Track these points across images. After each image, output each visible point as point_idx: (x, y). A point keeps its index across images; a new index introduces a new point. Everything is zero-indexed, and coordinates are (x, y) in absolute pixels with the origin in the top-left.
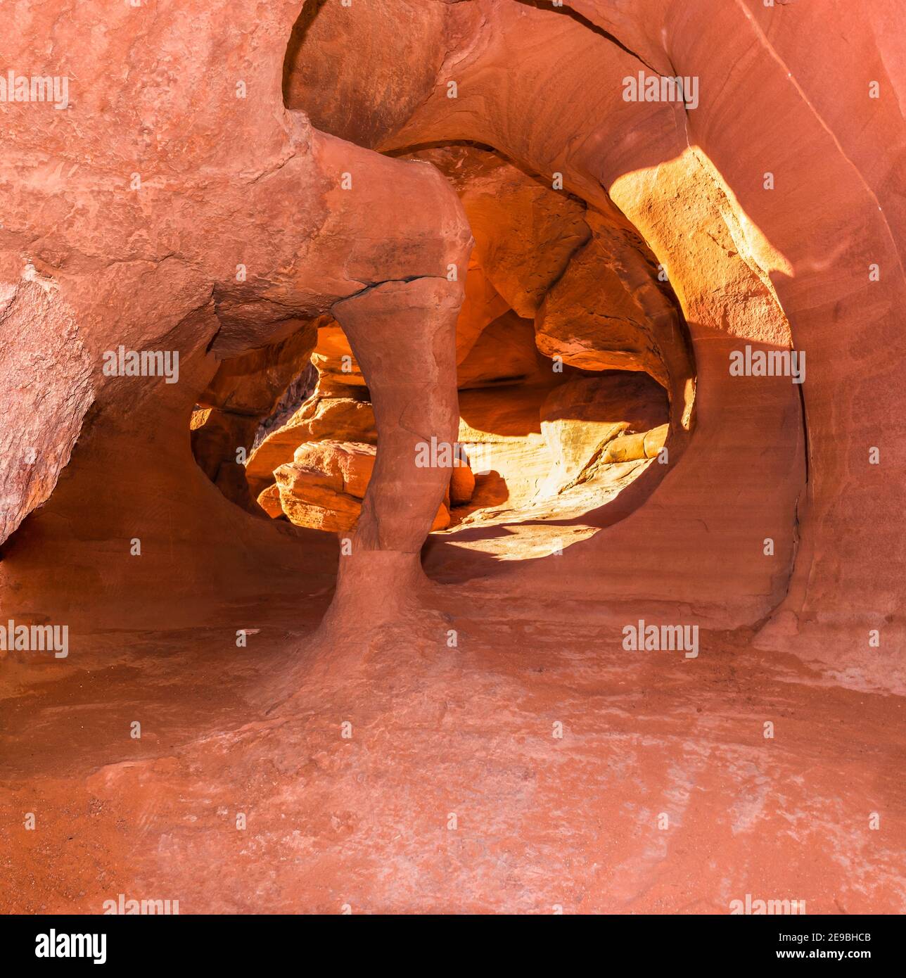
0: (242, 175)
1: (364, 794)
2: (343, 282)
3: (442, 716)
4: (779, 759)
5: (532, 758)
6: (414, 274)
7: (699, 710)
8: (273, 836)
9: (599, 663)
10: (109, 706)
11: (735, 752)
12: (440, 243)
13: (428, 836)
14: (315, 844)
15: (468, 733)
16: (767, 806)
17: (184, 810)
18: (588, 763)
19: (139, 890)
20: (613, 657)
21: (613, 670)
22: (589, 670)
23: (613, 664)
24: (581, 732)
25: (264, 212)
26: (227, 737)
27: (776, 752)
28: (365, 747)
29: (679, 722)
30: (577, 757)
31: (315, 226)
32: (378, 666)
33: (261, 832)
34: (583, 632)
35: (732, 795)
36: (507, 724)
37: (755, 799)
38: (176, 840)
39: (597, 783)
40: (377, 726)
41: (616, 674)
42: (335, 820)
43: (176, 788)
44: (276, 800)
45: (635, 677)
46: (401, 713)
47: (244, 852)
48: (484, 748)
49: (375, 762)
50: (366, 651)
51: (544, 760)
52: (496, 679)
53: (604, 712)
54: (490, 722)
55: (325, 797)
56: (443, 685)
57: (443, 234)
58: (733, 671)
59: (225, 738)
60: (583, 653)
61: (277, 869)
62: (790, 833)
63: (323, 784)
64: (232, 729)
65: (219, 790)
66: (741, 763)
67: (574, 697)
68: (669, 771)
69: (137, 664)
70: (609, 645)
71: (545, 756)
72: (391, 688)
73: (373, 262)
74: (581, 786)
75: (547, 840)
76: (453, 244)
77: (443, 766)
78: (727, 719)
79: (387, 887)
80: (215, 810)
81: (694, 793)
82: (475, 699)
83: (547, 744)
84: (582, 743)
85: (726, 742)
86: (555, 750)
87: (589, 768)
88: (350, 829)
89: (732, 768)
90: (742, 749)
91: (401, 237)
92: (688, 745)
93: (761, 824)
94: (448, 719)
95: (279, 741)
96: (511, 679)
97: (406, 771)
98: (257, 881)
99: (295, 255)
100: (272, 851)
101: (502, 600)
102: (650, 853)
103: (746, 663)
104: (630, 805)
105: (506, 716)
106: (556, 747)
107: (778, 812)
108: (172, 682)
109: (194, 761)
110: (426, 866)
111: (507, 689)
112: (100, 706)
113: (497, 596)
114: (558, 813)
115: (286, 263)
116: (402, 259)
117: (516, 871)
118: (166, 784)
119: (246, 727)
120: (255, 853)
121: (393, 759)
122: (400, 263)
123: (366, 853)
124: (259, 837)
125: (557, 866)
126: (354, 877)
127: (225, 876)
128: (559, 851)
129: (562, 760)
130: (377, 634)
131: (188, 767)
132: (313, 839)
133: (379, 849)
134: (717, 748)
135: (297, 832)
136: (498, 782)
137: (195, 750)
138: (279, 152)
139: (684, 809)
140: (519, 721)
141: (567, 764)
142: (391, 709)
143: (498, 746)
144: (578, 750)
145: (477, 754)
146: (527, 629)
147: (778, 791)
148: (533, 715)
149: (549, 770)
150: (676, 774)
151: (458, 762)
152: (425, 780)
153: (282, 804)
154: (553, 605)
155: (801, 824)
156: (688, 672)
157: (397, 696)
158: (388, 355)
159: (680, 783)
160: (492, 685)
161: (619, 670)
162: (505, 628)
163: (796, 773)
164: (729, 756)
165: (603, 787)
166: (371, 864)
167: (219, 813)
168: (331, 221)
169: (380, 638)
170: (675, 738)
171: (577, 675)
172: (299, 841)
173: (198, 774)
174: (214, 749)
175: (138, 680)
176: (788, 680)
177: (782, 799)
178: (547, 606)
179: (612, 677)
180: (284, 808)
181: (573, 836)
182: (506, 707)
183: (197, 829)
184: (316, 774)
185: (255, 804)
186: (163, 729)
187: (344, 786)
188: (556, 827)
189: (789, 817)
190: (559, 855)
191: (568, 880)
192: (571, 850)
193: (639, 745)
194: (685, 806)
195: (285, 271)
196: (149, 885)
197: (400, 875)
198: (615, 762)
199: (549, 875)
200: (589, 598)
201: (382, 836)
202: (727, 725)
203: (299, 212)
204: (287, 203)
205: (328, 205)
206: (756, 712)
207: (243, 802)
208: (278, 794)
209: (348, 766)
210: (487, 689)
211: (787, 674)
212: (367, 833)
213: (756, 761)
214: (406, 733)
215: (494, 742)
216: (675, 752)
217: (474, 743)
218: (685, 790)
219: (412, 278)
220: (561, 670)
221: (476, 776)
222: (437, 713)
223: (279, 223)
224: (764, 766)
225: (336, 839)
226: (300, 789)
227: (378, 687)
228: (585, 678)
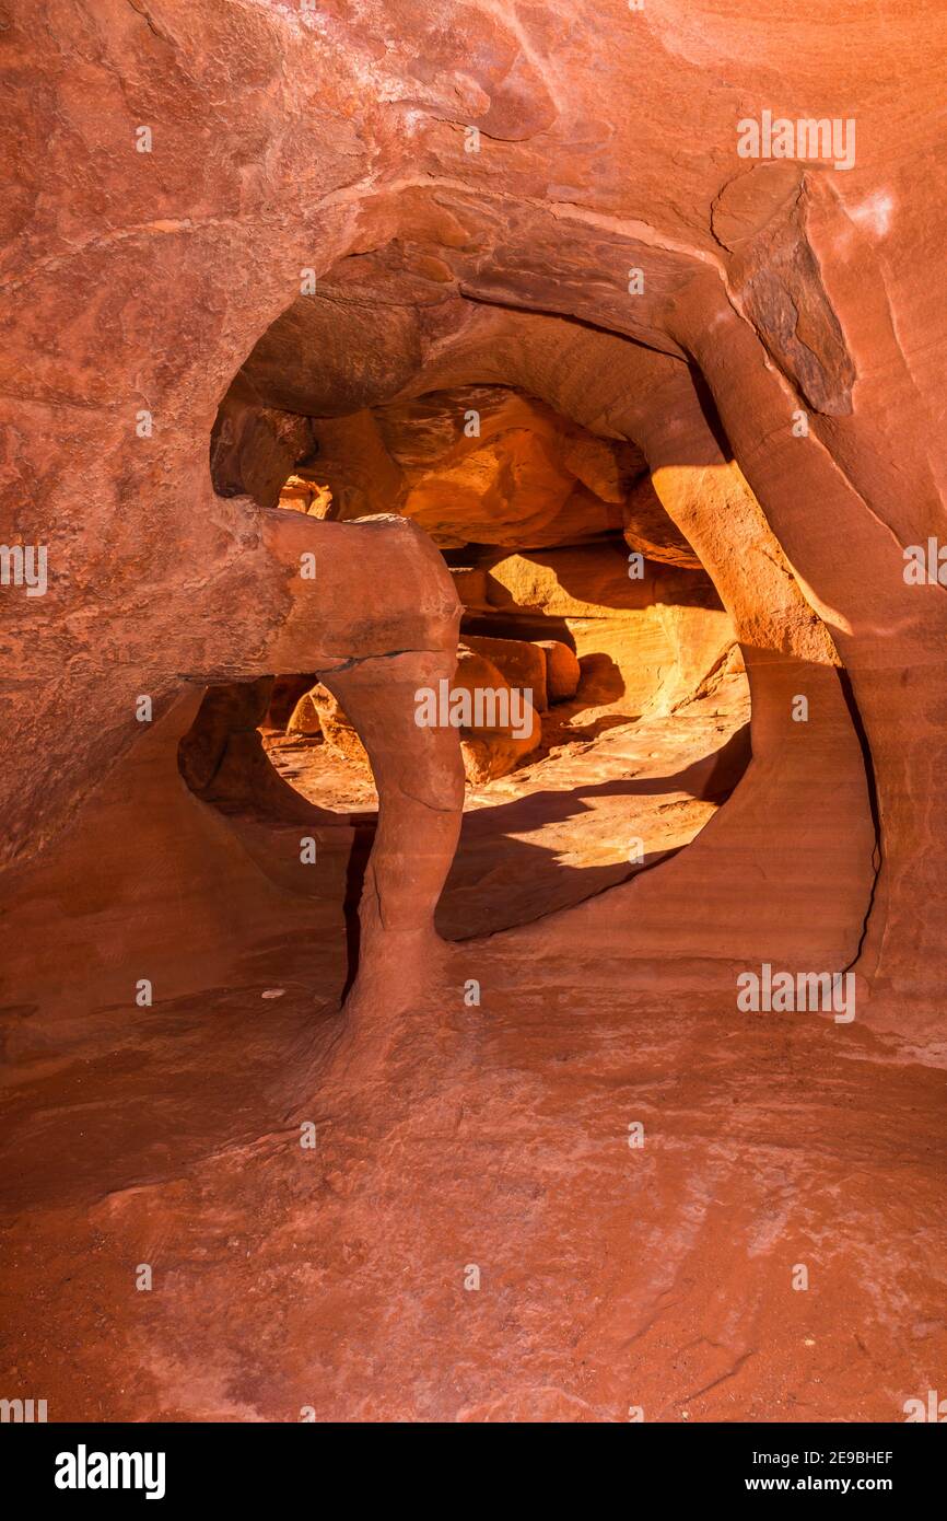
0: (186, 586)
1: (375, 1219)
2: (320, 659)
3: (458, 1123)
4: (816, 1164)
5: (544, 1172)
6: (397, 649)
7: (735, 1101)
8: (283, 1270)
9: (633, 1042)
10: (113, 1103)
11: (764, 1155)
12: (423, 619)
13: (436, 1267)
14: (325, 1278)
15: (483, 1144)
16: (789, 1224)
17: (196, 1241)
18: (604, 1174)
20: (651, 1032)
21: (648, 1050)
22: (621, 1052)
23: (649, 1042)
24: (600, 1136)
25: (220, 610)
26: (242, 1151)
27: (813, 1156)
28: (379, 1164)
29: (710, 1117)
30: (592, 1167)
31: (280, 615)
32: (397, 1065)
33: (271, 1265)
34: (623, 999)
35: (753, 1210)
36: (521, 1131)
37: (776, 1216)
38: (183, 1277)
39: (610, 1198)
40: (392, 1138)
41: (651, 1054)
42: (346, 1249)
43: (186, 1215)
44: (288, 1227)
45: (672, 1058)
46: (417, 1121)
47: (253, 1289)
48: (497, 1161)
49: (388, 1181)
50: (386, 1047)
51: (556, 1173)
52: (516, 1076)
53: (628, 1107)
54: (505, 1129)
55: (338, 1223)
56: (460, 1087)
57: (423, 610)
58: (789, 1044)
59: (242, 1153)
60: (617, 1028)
61: (285, 1308)
62: (812, 1255)
63: (334, 1208)
64: (247, 1142)
65: (231, 1217)
66: (768, 1170)
67: (597, 1091)
68: (688, 1181)
69: (145, 1047)
70: (648, 1016)
71: (558, 1169)
72: (408, 1092)
73: (352, 640)
74: (593, 1203)
75: (553, 1270)
76: (437, 619)
77: (455, 1183)
78: (767, 1111)
79: (391, 1331)
80: (226, 1240)
81: (711, 1207)
82: (491, 1102)
83: (562, 1156)
84: (599, 1150)
85: (758, 1144)
86: (568, 1161)
87: (603, 1180)
88: (361, 1260)
89: (759, 1177)
90: (775, 1151)
91: (377, 615)
92: (715, 1149)
93: (781, 1246)
94: (464, 1128)
95: (294, 1158)
96: (530, 1074)
97: (420, 1190)
98: (264, 1323)
99: (264, 642)
100: (281, 1288)
101: (538, 961)
102: (657, 1283)
103: (805, 1035)
104: (641, 1225)
105: (521, 1123)
106: (571, 1157)
107: (802, 1231)
108: (185, 1068)
109: (207, 1183)
110: (431, 1303)
111: (526, 1089)
112: (102, 1104)
113: (532, 957)
114: (565, 1237)
115: (255, 650)
116: (382, 636)
117: (516, 1309)
118: (176, 1212)
119: (262, 1140)
120: (264, 1290)
121: (407, 1176)
122: (379, 640)
123: (374, 1289)
124: (270, 1272)
125: (558, 1302)
126: (359, 1316)
127: (232, 1318)
128: (562, 1284)
129: (574, 1171)
130: (398, 1025)
131: (200, 1190)
132: (323, 1272)
133: (387, 1282)
134: (746, 1151)
135: (308, 1265)
136: (508, 1202)
137: (209, 1168)
138: (225, 554)
139: (697, 1228)
140: (535, 1127)
141: (581, 1176)
142: (407, 1117)
143: (511, 1159)
144: (593, 1158)
145: (490, 1168)
146: (563, 999)
147: (805, 1205)
148: (549, 1119)
149: (560, 1185)
150: (697, 1187)
151: (470, 1178)
152: (438, 1200)
153: (294, 1232)
154: (591, 966)
155: (828, 1245)
156: (733, 1049)
157: (414, 1101)
158: (379, 723)
159: (698, 1196)
160: (510, 1085)
161: (656, 1049)
162: (538, 999)
163: (832, 1181)
164: (758, 1160)
165: (615, 1203)
166: (377, 1301)
167: (230, 1244)
168: (298, 607)
169: (400, 1030)
170: (701, 1140)
171: (606, 1059)
172: (309, 1274)
173: (211, 1198)
174: (228, 1167)
175: (146, 1068)
176: (854, 1057)
177: (809, 1214)
178: (585, 967)
179: (646, 1058)
180: (296, 1236)
181: (578, 1265)
182: (522, 1111)
183: (206, 1264)
184: (329, 1197)
185: (267, 1233)
186: (176, 1138)
187: (356, 1210)
188: (562, 1253)
189: (815, 1237)
190: (561, 1289)
191: (566, 1318)
192: (574, 1282)
193: (661, 1148)
194: (699, 1224)
195: (256, 657)
196: (152, 1331)
197: (405, 1315)
198: (632, 1171)
199: (547, 1314)
200: (632, 956)
201: (392, 1267)
202: (766, 1119)
203: (260, 603)
204: (244, 598)
205: (292, 592)
206: (805, 1102)
207: (255, 1231)
208: (291, 1221)
209: (362, 1187)
210: (506, 1090)
211: (853, 1049)
212: (377, 1264)
213: (785, 1168)
214: (421, 1144)
215: (507, 1154)
216: (699, 1157)
217: (488, 1155)
218: (703, 1205)
219: (397, 653)
220: (589, 1055)
221: (487, 1195)
222: (454, 1120)
223: (239, 616)
224: (795, 1173)
225: (345, 1272)
226: (313, 1215)
227: (395, 1090)
228: (615, 1063)
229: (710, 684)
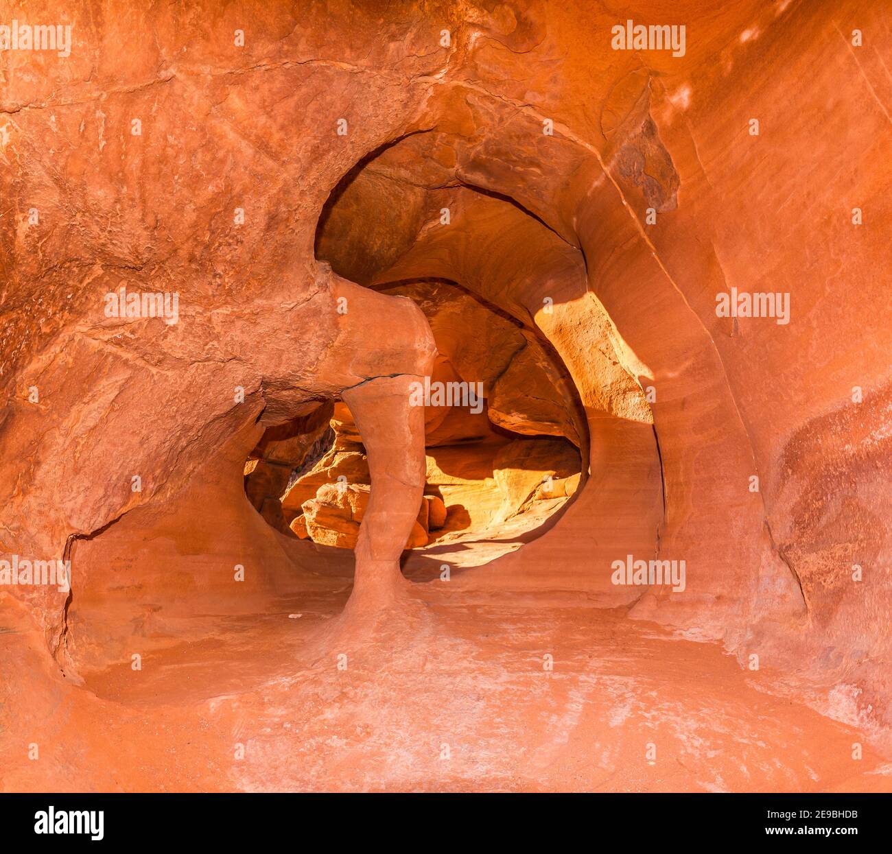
1: (376, 713)
2: (349, 377)
3: (424, 664)
4: (641, 683)
5: (482, 689)
6: (397, 372)
7: (590, 657)
8: (320, 740)
9: (525, 631)
10: (206, 664)
11: (613, 680)
13: (418, 736)
14: (347, 744)
15: (442, 674)
16: (632, 710)
17: (262, 725)
18: (518, 690)
19: (235, 773)
20: (535, 627)
21: (535, 635)
22: (519, 635)
23: (535, 631)
24: (513, 672)
25: (297, 330)
26: (287, 680)
27: (639, 679)
28: (376, 684)
29: (577, 664)
30: (511, 687)
31: (331, 339)
32: (383, 635)
33: (312, 737)
34: (515, 612)
35: (610, 705)
36: (466, 668)
37: (624, 706)
38: (257, 743)
39: (523, 701)
40: (383, 671)
41: (537, 637)
42: (359, 729)
43: (256, 712)
44: (321, 717)
45: (549, 639)
46: (398, 663)
47: (302, 749)
48: (452, 683)
49: (383, 693)
50: (375, 625)
51: (489, 689)
52: (458, 641)
53: (528, 660)
54: (455, 668)
55: (352, 715)
56: (424, 645)
57: (416, 346)
58: (614, 633)
59: (286, 681)
60: (515, 624)
61: (324, 759)
62: (647, 724)
63: (350, 708)
64: (289, 675)
65: (284, 713)
66: (616, 686)
67: (508, 652)
68: (570, 693)
69: (222, 638)
70: (532, 619)
71: (490, 687)
72: (392, 648)
73: (369, 364)
74: (514, 704)
75: (495, 736)
76: (423, 352)
77: (426, 695)
78: (608, 661)
79: (393, 767)
80: (282, 724)
81: (586, 705)
82: (445, 654)
83: (492, 680)
84: (514, 679)
85: (607, 675)
86: (496, 683)
87: (519, 693)
88: (368, 734)
89: (611, 689)
90: (617, 678)
91: (388, 348)
92: (583, 677)
93: (628, 721)
94: (429, 667)
95: (321, 682)
96: (468, 641)
97: (403, 698)
98: (311, 766)
99: (317, 359)
100: (319, 748)
101: (463, 592)
102: (558, 740)
103: (623, 628)
104: (545, 714)
105: (465, 664)
106: (497, 681)
107: (640, 712)
108: (246, 648)
109: (267, 695)
110: (418, 754)
111: (466, 647)
112: (200, 664)
113: (459, 590)
114: (499, 720)
115: (311, 364)
116: (389, 363)
117: (474, 754)
118: (250, 709)
119: (299, 674)
120: (309, 750)
121: (394, 691)
122: (387, 365)
123: (379, 748)
124: (311, 741)
125: (499, 750)
126: (372, 762)
127: (290, 764)
128: (500, 742)
129: (501, 689)
130: (382, 615)
131: (263, 699)
132: (345, 741)
133: (386, 745)
134: (601, 678)
135: (335, 737)
136: (461, 703)
137: (267, 688)
138: (308, 291)
139: (579, 714)
140: (473, 666)
141: (505, 691)
142: (392, 661)
143: (460, 682)
144: (511, 683)
145: (447, 687)
146: (479, 611)
147: (639, 701)
148: (482, 662)
149: (493, 695)
150: (575, 695)
151: (435, 692)
152: (414, 703)
153: (325, 720)
154: (494, 595)
155: (654, 718)
156: (583, 635)
157: (395, 653)
159: (577, 699)
160: (456, 645)
161: (539, 635)
162: (465, 610)
163: (652, 690)
164: (608, 682)
165: (527, 704)
166: (384, 754)
167: (285, 726)
168: (341, 337)
169: (384, 617)
170: (574, 674)
171: (511, 638)
172: (335, 742)
173: (271, 703)
174: (280, 687)
175: (223, 647)
176: (651, 637)
177: (642, 705)
178: (492, 596)
179: (534, 639)
180: (326, 722)
181: (509, 733)
182: (465, 658)
183: (271, 736)
184: (346, 701)
185: (308, 720)
186: (243, 677)
187: (364, 708)
188: (498, 728)
189: (647, 715)
190: (501, 744)
191: (506, 757)
192: (508, 741)
193: (551, 678)
195: (310, 369)
196: (242, 771)
197: (401, 759)
198: (535, 689)
199: (494, 755)
200: (520, 591)
201: (389, 737)
202: (608, 665)
203: (320, 330)
204: (312, 324)
205: (340, 325)
206: (628, 657)
207: (300, 719)
208: (322, 714)
209: (366, 695)
210: (453, 647)
211: (649, 634)
212: (379, 736)
213: (626, 685)
214: (402, 675)
215: (458, 679)
216: (574, 682)
217: (445, 680)
218: (580, 703)
219: (396, 375)
220: (501, 635)
221: (447, 700)
222: (421, 663)
224: (631, 687)
225: (358, 740)
226: (336, 711)
227: (384, 648)
228: (516, 640)
229: (526, 506)
